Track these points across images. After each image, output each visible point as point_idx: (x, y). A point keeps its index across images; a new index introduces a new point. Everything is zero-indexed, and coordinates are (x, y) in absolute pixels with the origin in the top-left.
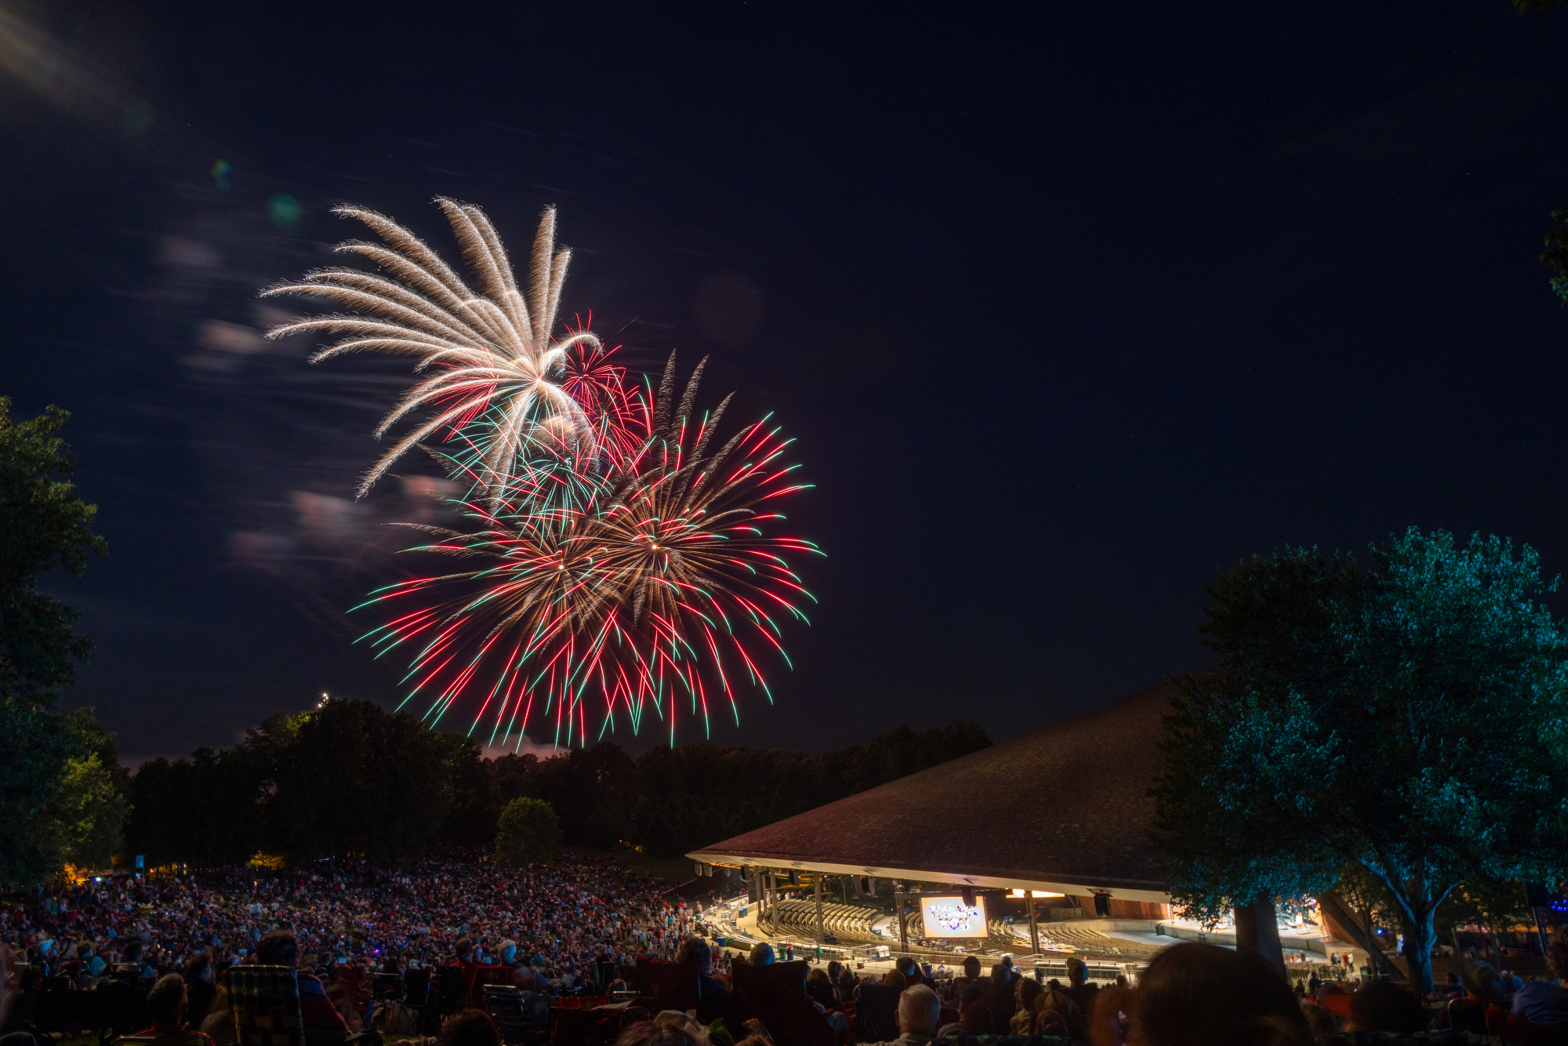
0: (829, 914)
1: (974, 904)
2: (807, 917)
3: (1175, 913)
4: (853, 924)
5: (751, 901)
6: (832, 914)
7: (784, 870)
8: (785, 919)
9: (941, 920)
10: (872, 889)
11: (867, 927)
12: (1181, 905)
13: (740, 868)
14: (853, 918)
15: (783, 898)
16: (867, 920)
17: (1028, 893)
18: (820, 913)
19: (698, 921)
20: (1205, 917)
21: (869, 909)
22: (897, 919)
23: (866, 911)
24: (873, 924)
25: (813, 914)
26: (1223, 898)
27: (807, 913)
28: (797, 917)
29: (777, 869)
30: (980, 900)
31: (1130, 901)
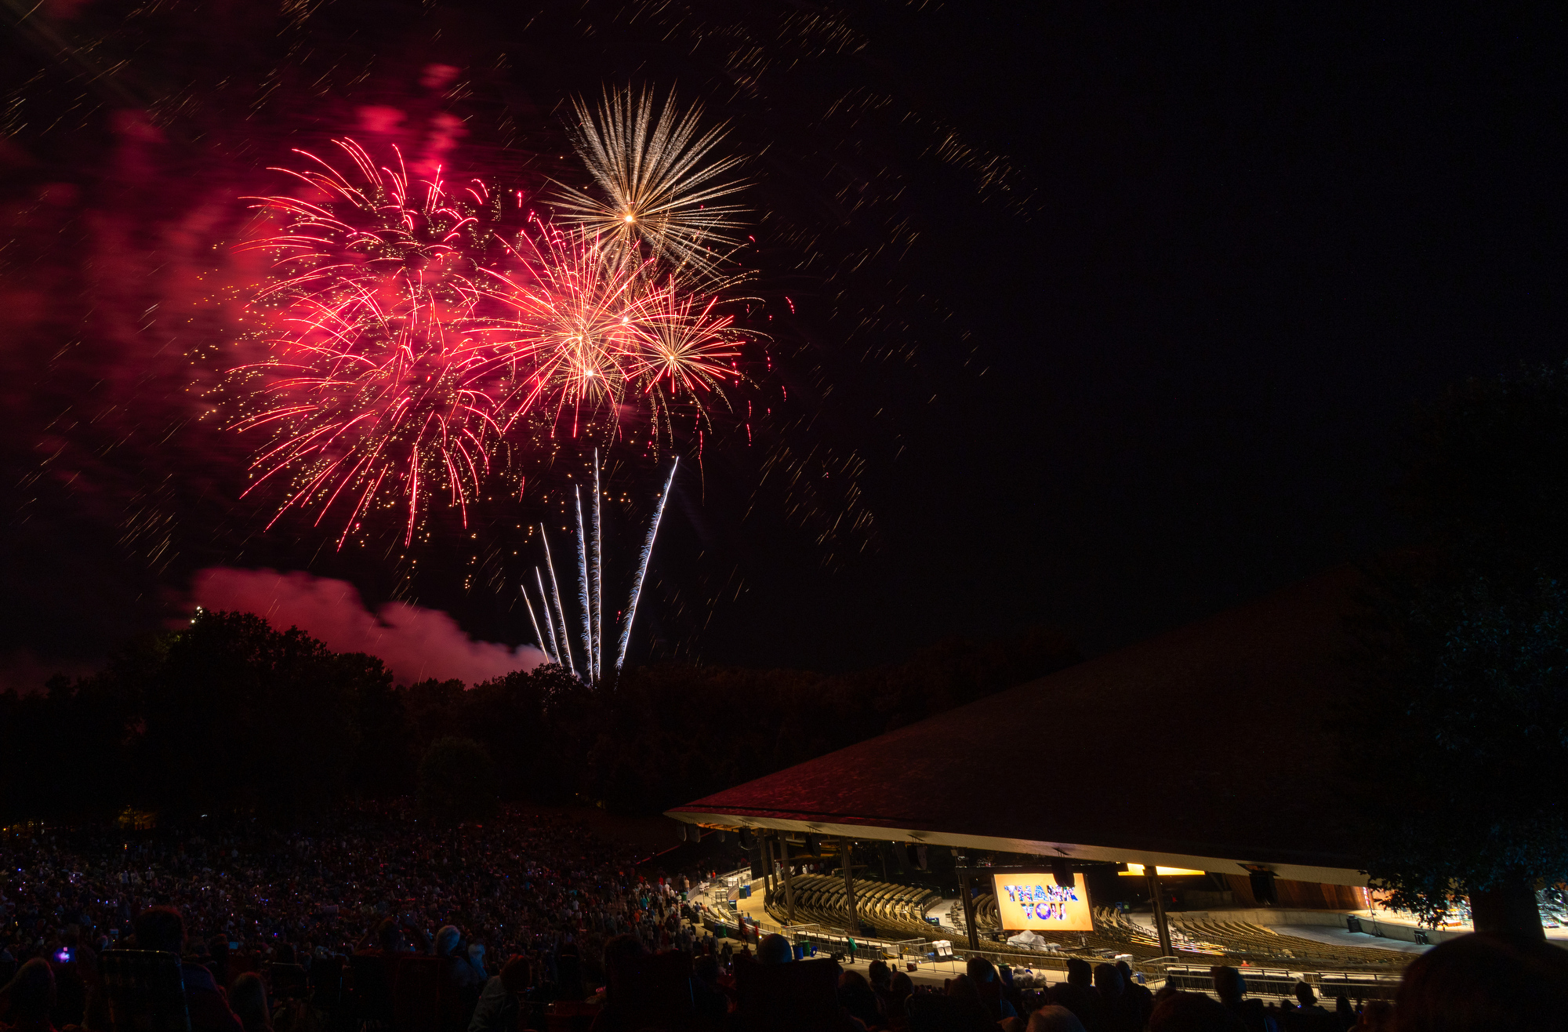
0: (864, 895)
1: (1071, 884)
2: (833, 899)
3: (1376, 900)
4: (898, 909)
5: (754, 877)
6: (868, 895)
7: (799, 835)
8: (803, 900)
9: (1023, 905)
10: (923, 862)
11: (918, 914)
12: (1386, 889)
13: (737, 831)
14: (898, 902)
15: (799, 871)
16: (917, 904)
17: (1150, 870)
18: (851, 893)
19: (685, 902)
20: (1424, 907)
21: (920, 889)
22: (960, 903)
23: (915, 892)
24: (927, 910)
25: (842, 895)
26: (1451, 880)
27: (833, 894)
28: (820, 899)
29: (788, 833)
30: (1078, 878)
31: (1304, 883)
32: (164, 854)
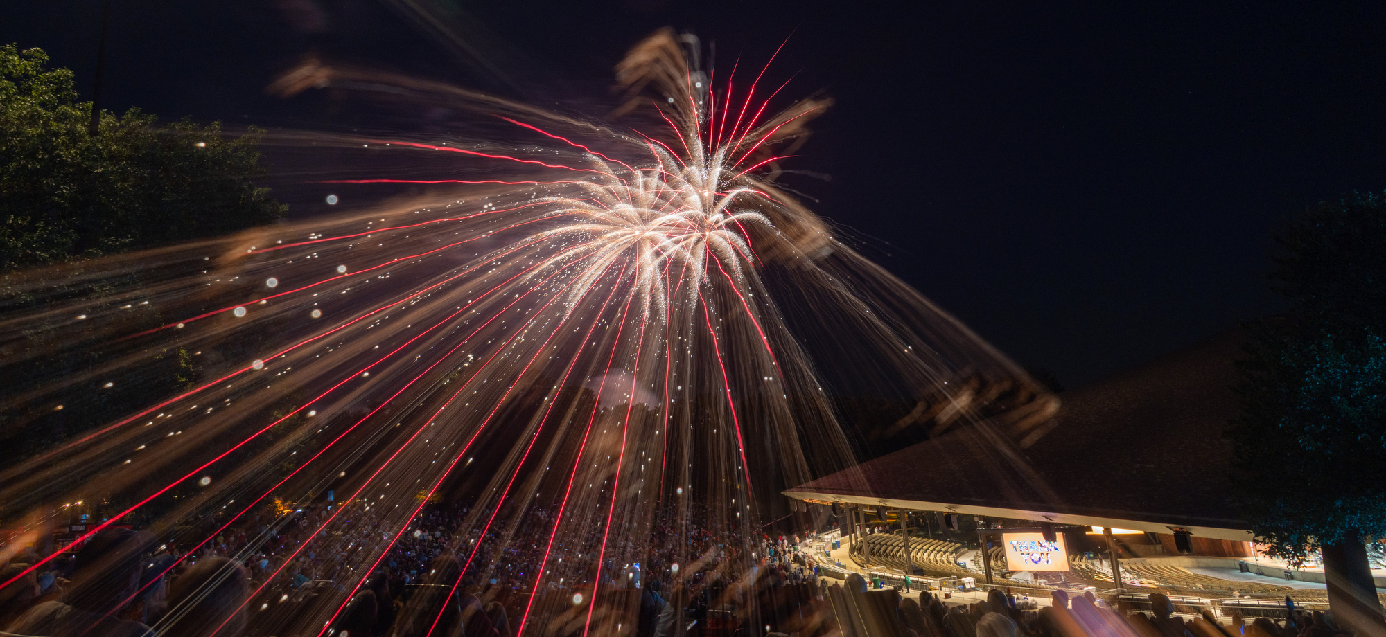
0: (916, 547)
1: (1054, 540)
2: (895, 550)
3: (1258, 551)
4: (938, 557)
5: (843, 535)
6: (918, 547)
7: (871, 507)
8: (875, 551)
9: (1022, 554)
10: (955, 525)
11: (952, 560)
12: (1265, 543)
13: (831, 505)
14: (939, 552)
15: (872, 532)
16: (951, 553)
17: (1107, 530)
18: (907, 546)
19: (796, 552)
20: (1291, 555)
21: (953, 544)
22: (980, 553)
23: (950, 545)
24: (957, 558)
25: (901, 547)
26: (1309, 537)
27: (895, 547)
28: (886, 550)
29: (865, 506)
30: (1059, 536)
31: (1211, 539)
32: (447, 520)
